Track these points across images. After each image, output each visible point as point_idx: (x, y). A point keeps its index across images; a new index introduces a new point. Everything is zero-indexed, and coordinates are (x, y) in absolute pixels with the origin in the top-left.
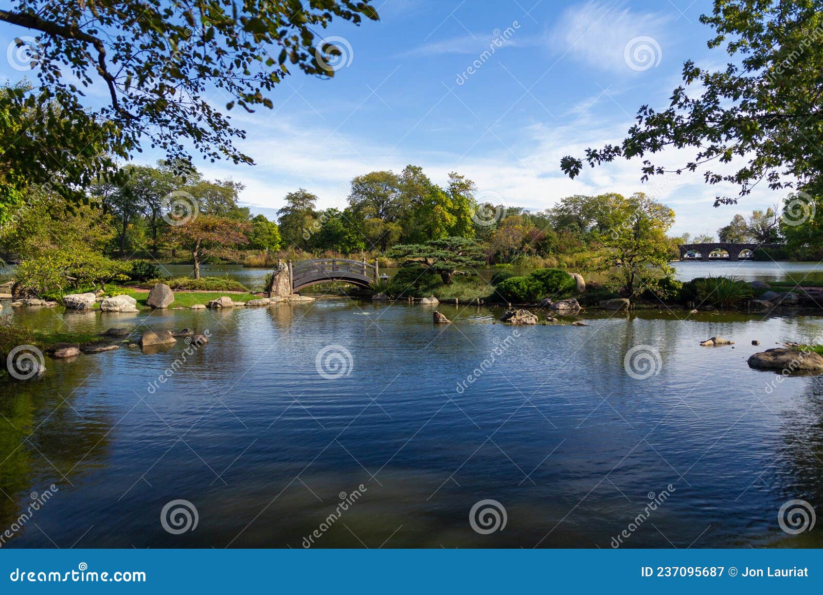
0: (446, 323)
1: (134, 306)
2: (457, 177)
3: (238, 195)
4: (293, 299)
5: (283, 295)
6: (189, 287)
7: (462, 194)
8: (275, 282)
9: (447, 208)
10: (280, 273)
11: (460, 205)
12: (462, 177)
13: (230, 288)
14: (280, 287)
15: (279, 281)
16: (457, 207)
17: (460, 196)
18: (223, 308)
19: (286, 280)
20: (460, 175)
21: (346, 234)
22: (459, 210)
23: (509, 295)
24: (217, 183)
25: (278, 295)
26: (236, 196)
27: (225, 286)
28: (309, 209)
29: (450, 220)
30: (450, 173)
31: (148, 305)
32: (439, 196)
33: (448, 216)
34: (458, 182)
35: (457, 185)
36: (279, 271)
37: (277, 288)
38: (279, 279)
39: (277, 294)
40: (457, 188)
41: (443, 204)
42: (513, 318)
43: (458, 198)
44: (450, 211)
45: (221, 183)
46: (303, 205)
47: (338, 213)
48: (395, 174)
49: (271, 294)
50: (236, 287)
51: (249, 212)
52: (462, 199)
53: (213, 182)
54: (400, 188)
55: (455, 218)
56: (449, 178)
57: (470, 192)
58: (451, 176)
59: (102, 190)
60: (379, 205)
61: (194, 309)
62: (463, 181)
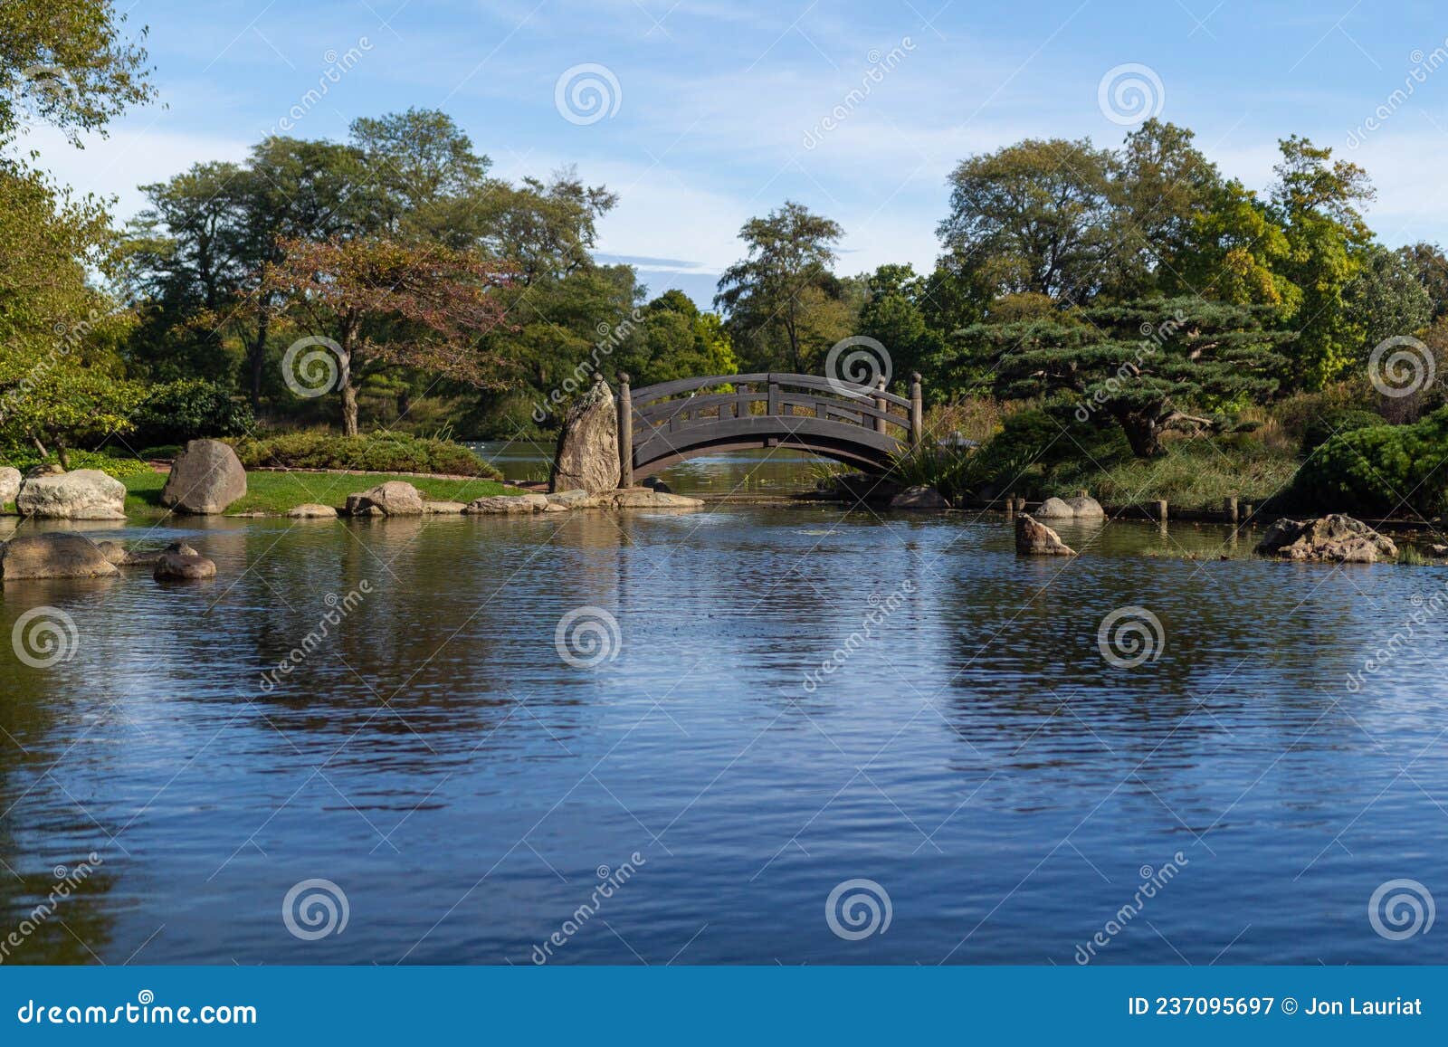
0: (1057, 554)
1: (119, 504)
2: (1307, 153)
3: (595, 223)
4: (631, 502)
5: (597, 489)
6: (314, 460)
7: (1322, 209)
8: (568, 443)
9: (1269, 257)
10: (587, 415)
11: (1312, 246)
12: (1325, 154)
13: (439, 465)
14: (586, 459)
15: (583, 441)
16: (1304, 256)
17: (1315, 217)
18: (388, 515)
19: (606, 439)
20: (1319, 147)
21: (936, 348)
22: (1311, 262)
23: (1343, 487)
24: (529, 186)
25: (581, 486)
26: (590, 229)
27: (425, 457)
28: (816, 266)
29: (1277, 296)
30: (1286, 138)
31: (165, 506)
32: (1244, 219)
33: (1273, 284)
34: (1310, 171)
35: (1308, 179)
36: (584, 409)
37: (577, 464)
38: (583, 434)
39: (576, 480)
40: (1307, 189)
41: (1258, 245)
42: (1301, 543)
43: (1308, 223)
44: (1279, 265)
45: (541, 188)
46: (794, 254)
47: (913, 280)
48: (1098, 148)
49: (558, 482)
50: (455, 462)
51: (632, 280)
52: (1323, 226)
53: (518, 185)
54: (1112, 192)
55: (1295, 292)
56: (1280, 158)
57: (1352, 203)
58: (1287, 149)
59: (200, 215)
60: (1040, 249)
61: (297, 516)
62: (1328, 166)
